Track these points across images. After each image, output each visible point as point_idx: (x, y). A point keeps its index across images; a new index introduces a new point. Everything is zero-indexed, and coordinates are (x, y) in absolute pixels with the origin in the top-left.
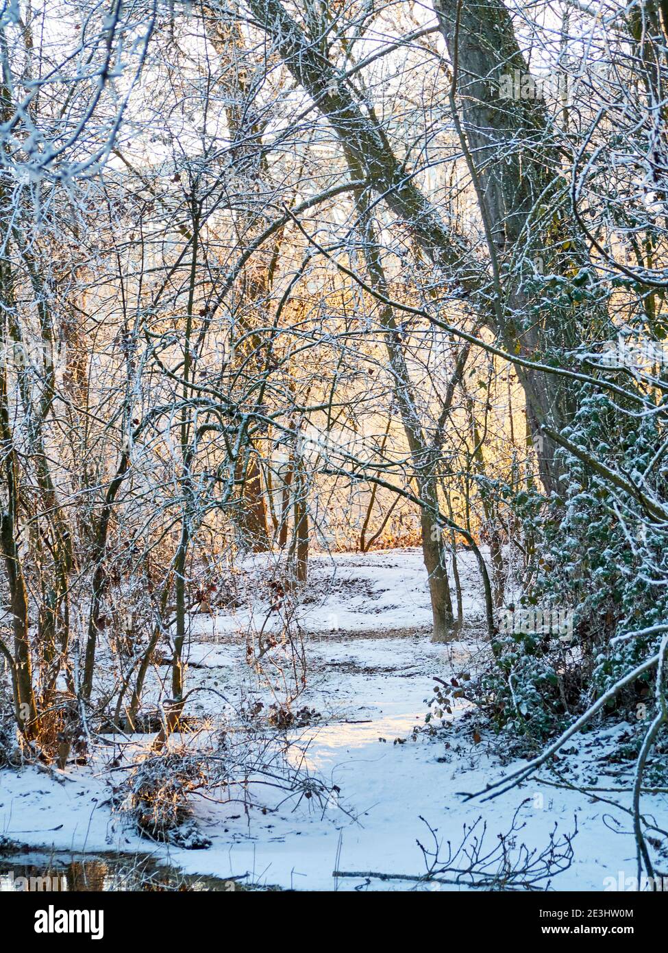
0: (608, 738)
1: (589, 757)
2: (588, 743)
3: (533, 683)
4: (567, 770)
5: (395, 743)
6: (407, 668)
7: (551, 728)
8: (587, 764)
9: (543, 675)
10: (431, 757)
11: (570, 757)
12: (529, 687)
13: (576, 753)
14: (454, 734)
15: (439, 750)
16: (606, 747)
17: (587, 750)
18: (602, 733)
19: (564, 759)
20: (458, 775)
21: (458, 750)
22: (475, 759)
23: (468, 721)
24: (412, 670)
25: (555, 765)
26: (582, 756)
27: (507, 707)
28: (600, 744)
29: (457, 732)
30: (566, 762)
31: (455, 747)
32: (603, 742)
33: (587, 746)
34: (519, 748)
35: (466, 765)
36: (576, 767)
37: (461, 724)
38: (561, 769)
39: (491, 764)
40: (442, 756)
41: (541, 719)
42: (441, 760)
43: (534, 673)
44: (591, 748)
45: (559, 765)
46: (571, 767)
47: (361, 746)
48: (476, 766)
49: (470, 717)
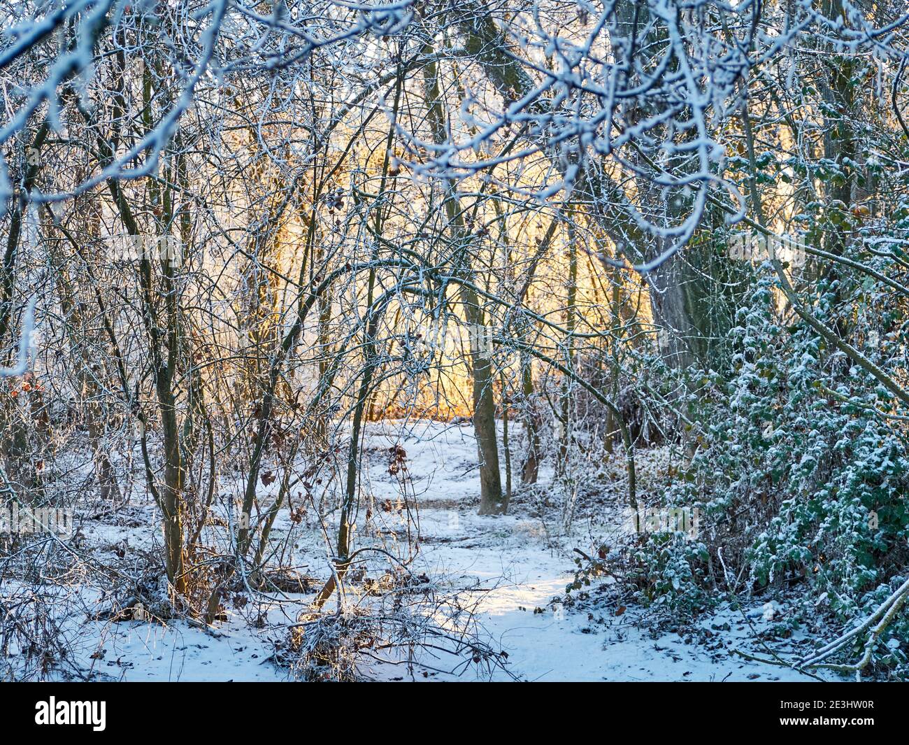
0: (760, 615)
1: (743, 634)
2: (739, 620)
3: (686, 558)
4: (721, 646)
5: (535, 612)
6: (462, 539)
7: (702, 604)
8: (742, 641)
9: (695, 551)
10: (575, 627)
11: (723, 633)
12: (682, 562)
13: (729, 629)
14: (592, 606)
15: (581, 620)
16: (758, 625)
17: (738, 626)
18: (753, 611)
19: (717, 635)
20: (609, 647)
21: (601, 621)
22: (622, 631)
23: (604, 594)
24: (469, 542)
25: (708, 640)
26: (734, 633)
27: (659, 581)
28: (751, 621)
29: (595, 604)
30: (719, 638)
31: (598, 619)
32: (755, 620)
33: (739, 623)
34: (669, 622)
35: (614, 637)
36: (730, 643)
37: (598, 596)
38: (715, 644)
39: (640, 636)
40: (586, 627)
41: (692, 595)
42: (586, 631)
43: (688, 548)
44: (742, 625)
45: (713, 640)
46: (725, 642)
47: (500, 614)
48: (624, 639)
49: (605, 590)
